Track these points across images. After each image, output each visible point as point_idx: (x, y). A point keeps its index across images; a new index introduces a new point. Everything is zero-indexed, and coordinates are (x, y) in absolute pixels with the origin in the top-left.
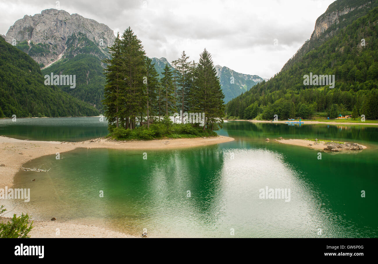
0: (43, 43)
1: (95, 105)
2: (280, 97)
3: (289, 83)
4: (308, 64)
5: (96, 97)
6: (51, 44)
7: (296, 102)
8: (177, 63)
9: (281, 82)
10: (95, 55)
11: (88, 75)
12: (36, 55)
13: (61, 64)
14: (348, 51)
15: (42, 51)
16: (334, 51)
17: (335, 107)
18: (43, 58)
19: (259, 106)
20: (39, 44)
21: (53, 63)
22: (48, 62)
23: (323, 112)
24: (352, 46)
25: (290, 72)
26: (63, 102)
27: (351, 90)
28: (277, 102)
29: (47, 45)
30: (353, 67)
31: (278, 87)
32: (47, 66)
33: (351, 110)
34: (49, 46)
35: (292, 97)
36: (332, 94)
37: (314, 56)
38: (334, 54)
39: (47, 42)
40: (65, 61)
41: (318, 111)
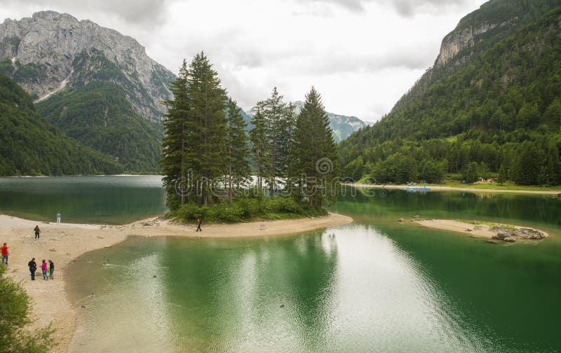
0: (35, 63)
1: (117, 158)
2: (394, 152)
3: (404, 130)
4: (432, 103)
5: (118, 146)
6: (48, 64)
7: (419, 158)
8: (266, 104)
9: (392, 128)
10: (117, 83)
11: (106, 112)
12: (25, 81)
13: (65, 95)
14: (488, 86)
15: (33, 76)
16: (468, 85)
17: (473, 166)
18: (36, 86)
19: (364, 164)
20: (30, 64)
21: (52, 93)
22: (45, 92)
23: (456, 173)
24: (493, 79)
25: (406, 114)
26: (69, 153)
27: (494, 142)
28: (391, 158)
29: (43, 65)
30: (496, 109)
31: (389, 136)
32: (42, 99)
33: (494, 171)
34: (46, 68)
35: (412, 150)
36: (469, 147)
37: (440, 92)
38: (468, 90)
39: (43, 61)
40: (71, 90)
41: (449, 171)
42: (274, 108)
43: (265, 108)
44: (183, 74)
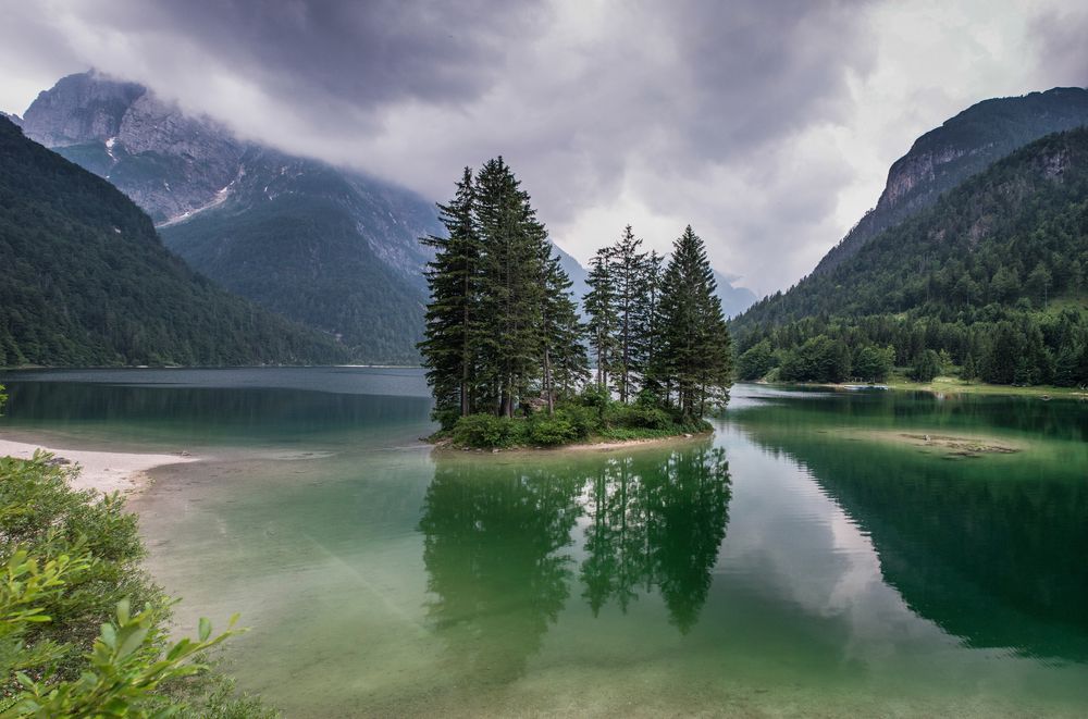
0: (160, 152)
1: (339, 335)
2: (816, 333)
3: (833, 301)
4: (874, 262)
5: (342, 315)
6: (190, 157)
7: (853, 342)
8: (612, 254)
9: (815, 297)
10: (338, 200)
12: (137, 185)
13: (226, 216)
14: (950, 239)
15: (157, 175)
16: (924, 238)
17: (929, 355)
18: (160, 196)
19: (772, 351)
20: (146, 153)
21: (197, 211)
22: (180, 209)
23: (905, 366)
24: (959, 230)
25: (835, 276)
26: (237, 324)
27: (960, 321)
28: (811, 341)
29: (177, 158)
30: (963, 274)
31: (809, 309)
32: (174, 220)
33: (958, 364)
34: (183, 163)
35: (842, 331)
36: (924, 328)
37: (884, 245)
38: (924, 245)
39: (176, 149)
40: (240, 208)
41: (896, 364)
42: (627, 260)
43: (612, 260)
44: (466, 195)
